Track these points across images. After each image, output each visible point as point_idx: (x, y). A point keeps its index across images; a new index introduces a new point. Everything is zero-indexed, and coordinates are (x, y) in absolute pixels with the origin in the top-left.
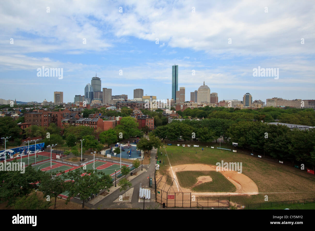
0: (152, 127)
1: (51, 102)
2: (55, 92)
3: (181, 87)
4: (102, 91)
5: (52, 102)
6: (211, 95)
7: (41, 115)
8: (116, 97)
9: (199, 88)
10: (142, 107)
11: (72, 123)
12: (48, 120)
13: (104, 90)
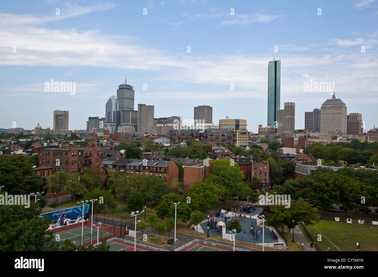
0: (265, 179)
1: (49, 129)
2: (55, 111)
3: (286, 103)
4: (137, 110)
5: (51, 129)
6: (348, 116)
7: (67, 153)
8: (161, 120)
9: (323, 105)
10: (220, 140)
11: (120, 168)
12: (78, 162)
13: (141, 108)
